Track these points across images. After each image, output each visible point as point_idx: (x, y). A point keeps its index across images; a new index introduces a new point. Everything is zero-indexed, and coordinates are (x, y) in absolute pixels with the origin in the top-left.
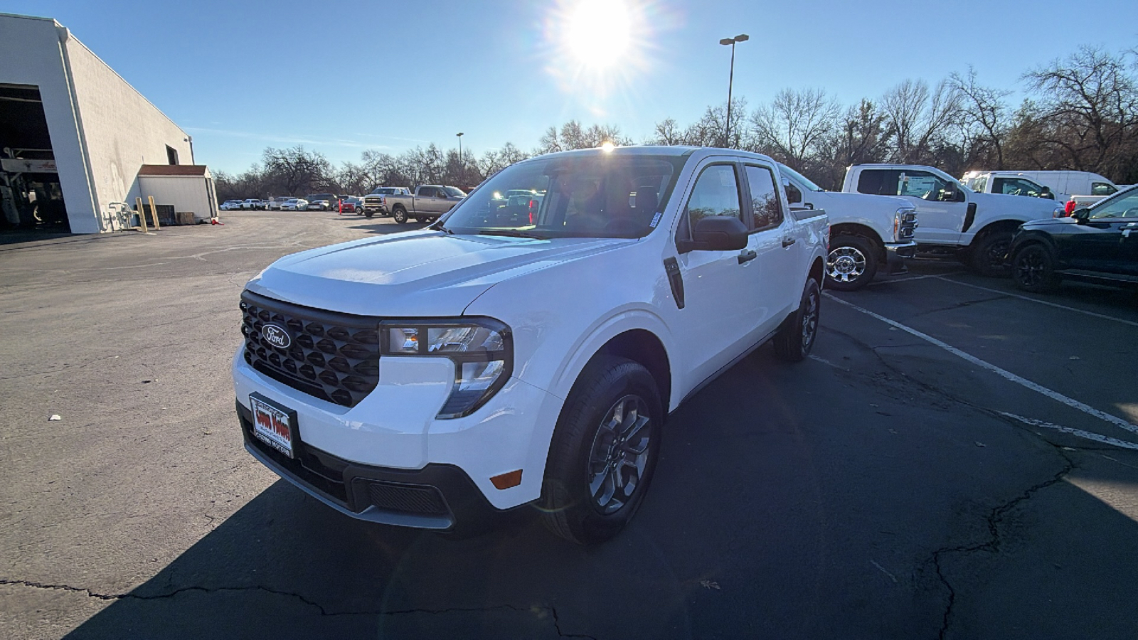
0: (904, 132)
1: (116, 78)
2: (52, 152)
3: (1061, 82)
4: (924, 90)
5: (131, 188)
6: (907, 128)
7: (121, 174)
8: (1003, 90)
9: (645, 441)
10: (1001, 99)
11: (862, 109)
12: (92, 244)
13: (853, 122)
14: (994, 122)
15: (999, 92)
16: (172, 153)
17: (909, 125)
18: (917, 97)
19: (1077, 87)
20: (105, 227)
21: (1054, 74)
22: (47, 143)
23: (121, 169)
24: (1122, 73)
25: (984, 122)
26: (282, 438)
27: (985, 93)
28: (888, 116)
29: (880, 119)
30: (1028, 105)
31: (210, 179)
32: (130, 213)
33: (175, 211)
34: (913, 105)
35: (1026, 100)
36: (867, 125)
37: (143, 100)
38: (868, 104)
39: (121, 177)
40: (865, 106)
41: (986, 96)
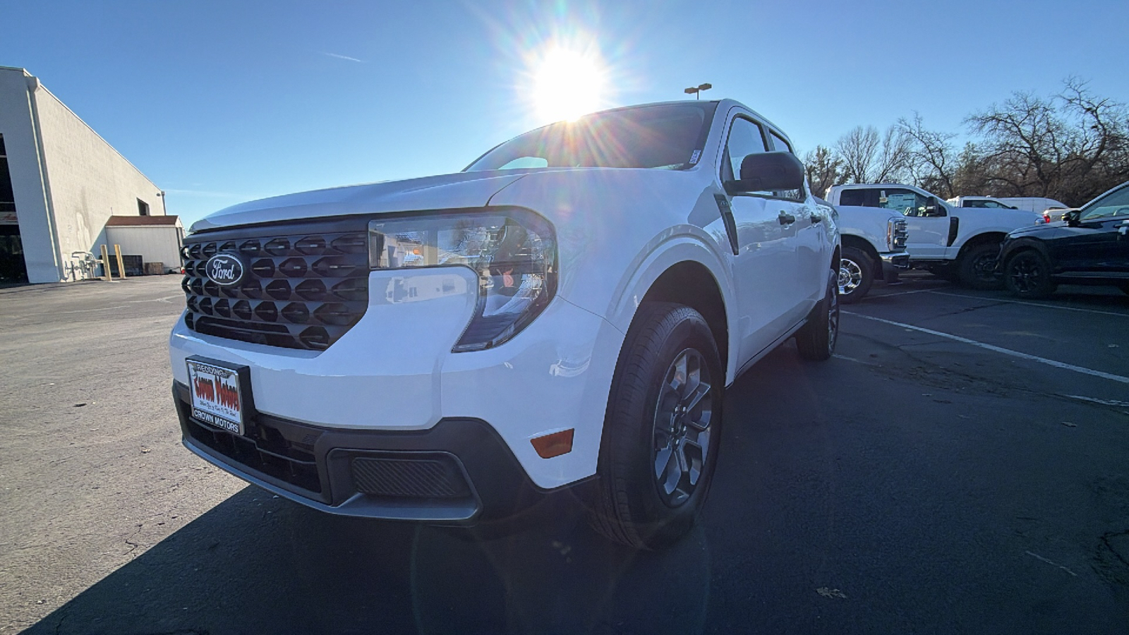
0: (860, 174)
1: (87, 130)
2: (14, 205)
3: (999, 125)
4: (875, 136)
5: (98, 238)
6: (862, 170)
7: (87, 224)
8: (948, 133)
9: (707, 414)
10: (948, 141)
11: (818, 155)
12: (49, 292)
13: (811, 166)
14: (943, 163)
15: (944, 135)
16: (143, 206)
17: (865, 167)
18: (869, 142)
19: (1015, 129)
20: (66, 276)
21: (993, 118)
22: (10, 196)
23: (87, 219)
24: (1053, 115)
25: (934, 163)
26: (229, 409)
27: (932, 136)
28: (842, 161)
29: (836, 164)
30: (970, 148)
31: (181, 228)
32: (94, 262)
33: (144, 262)
34: (866, 149)
35: (967, 144)
36: (824, 169)
37: (115, 152)
38: (823, 150)
39: (87, 227)
40: (821, 152)
41: (933, 139)
